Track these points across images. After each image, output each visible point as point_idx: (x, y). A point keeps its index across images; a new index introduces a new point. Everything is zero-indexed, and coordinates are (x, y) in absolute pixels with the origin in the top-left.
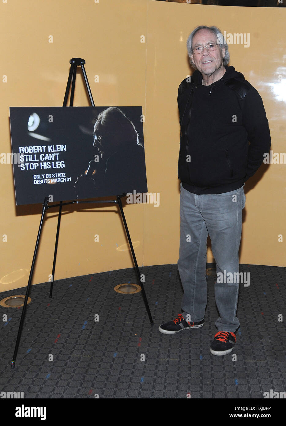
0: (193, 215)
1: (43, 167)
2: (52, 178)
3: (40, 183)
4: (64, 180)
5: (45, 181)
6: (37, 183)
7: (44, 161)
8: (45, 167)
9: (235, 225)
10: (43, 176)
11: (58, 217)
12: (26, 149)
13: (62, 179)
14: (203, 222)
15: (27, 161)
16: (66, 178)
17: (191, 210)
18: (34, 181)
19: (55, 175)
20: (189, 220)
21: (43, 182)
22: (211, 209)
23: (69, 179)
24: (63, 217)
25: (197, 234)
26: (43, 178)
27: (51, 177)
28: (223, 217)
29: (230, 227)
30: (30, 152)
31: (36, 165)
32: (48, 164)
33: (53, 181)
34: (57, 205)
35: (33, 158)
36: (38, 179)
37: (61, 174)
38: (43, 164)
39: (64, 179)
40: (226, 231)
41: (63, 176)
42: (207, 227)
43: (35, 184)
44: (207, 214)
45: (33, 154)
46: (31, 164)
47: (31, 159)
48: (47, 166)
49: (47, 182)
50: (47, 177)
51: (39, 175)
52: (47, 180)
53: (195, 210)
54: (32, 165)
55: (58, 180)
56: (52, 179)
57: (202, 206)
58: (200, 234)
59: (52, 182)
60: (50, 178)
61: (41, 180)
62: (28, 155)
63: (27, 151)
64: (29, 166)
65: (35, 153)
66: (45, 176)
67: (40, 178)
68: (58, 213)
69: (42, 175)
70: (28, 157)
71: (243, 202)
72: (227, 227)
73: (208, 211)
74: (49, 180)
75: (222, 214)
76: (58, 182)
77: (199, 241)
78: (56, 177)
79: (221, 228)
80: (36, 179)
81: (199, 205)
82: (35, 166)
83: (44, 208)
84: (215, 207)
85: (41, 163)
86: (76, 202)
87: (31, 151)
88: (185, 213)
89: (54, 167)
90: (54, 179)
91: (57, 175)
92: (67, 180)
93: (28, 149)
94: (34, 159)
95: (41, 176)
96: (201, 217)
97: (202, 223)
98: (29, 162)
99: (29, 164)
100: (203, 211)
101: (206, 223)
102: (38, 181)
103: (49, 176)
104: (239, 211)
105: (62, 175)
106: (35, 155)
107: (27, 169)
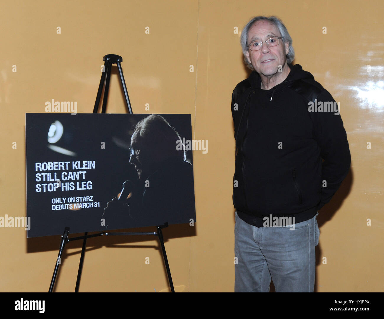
0: (251, 252)
1: (65, 188)
2: (76, 202)
3: (60, 209)
4: (91, 206)
5: (66, 206)
6: (56, 208)
7: (67, 181)
8: (68, 189)
9: (307, 267)
10: (64, 200)
11: (81, 254)
12: (45, 165)
13: (89, 203)
14: (263, 262)
15: (44, 180)
16: (93, 202)
17: (249, 246)
18: (53, 206)
19: (80, 199)
20: (247, 258)
21: (64, 208)
22: (274, 245)
23: (98, 204)
24: (87, 254)
25: (257, 278)
26: (64, 202)
27: (74, 201)
28: (290, 256)
29: (299, 270)
30: (49, 170)
31: (56, 185)
32: (72, 184)
33: (77, 207)
34: (80, 238)
35: (53, 177)
36: (58, 204)
37: (87, 197)
38: (64, 185)
39: (91, 204)
40: (294, 275)
41: (89, 201)
42: (270, 269)
43: (53, 209)
44: (270, 251)
45: (53, 172)
46: (49, 185)
47: (49, 179)
48: (70, 187)
49: (69, 208)
50: (69, 201)
51: (59, 199)
52: (69, 205)
53: (253, 246)
54: (51, 186)
55: (83, 205)
56: (75, 204)
57: (263, 242)
58: (260, 279)
59: (75, 208)
60: (73, 203)
61: (61, 205)
62: (46, 174)
63: (45, 168)
64: (47, 186)
65: (56, 171)
66: (66, 200)
67: (60, 203)
68: (81, 249)
69: (63, 198)
70: (46, 176)
71: (316, 237)
72: (295, 269)
73: (270, 248)
74: (72, 205)
75: (288, 252)
76: (83, 207)
77: (260, 288)
78: (81, 201)
79: (287, 271)
80: (55, 204)
81: (259, 240)
82: (55, 187)
83: (64, 241)
84: (279, 242)
85: (63, 184)
86: (104, 233)
87: (51, 168)
88: (241, 250)
89: (78, 189)
90: (78, 204)
91: (82, 199)
92: (94, 205)
93: (47, 166)
94: (54, 179)
95: (62, 201)
96: (261, 256)
97: (263, 264)
98: (47, 182)
99: (47, 184)
100: (263, 247)
101: (269, 264)
102: (58, 206)
103: (72, 199)
104: (311, 249)
105: (89, 199)
106: (56, 174)
107: (45, 191)
